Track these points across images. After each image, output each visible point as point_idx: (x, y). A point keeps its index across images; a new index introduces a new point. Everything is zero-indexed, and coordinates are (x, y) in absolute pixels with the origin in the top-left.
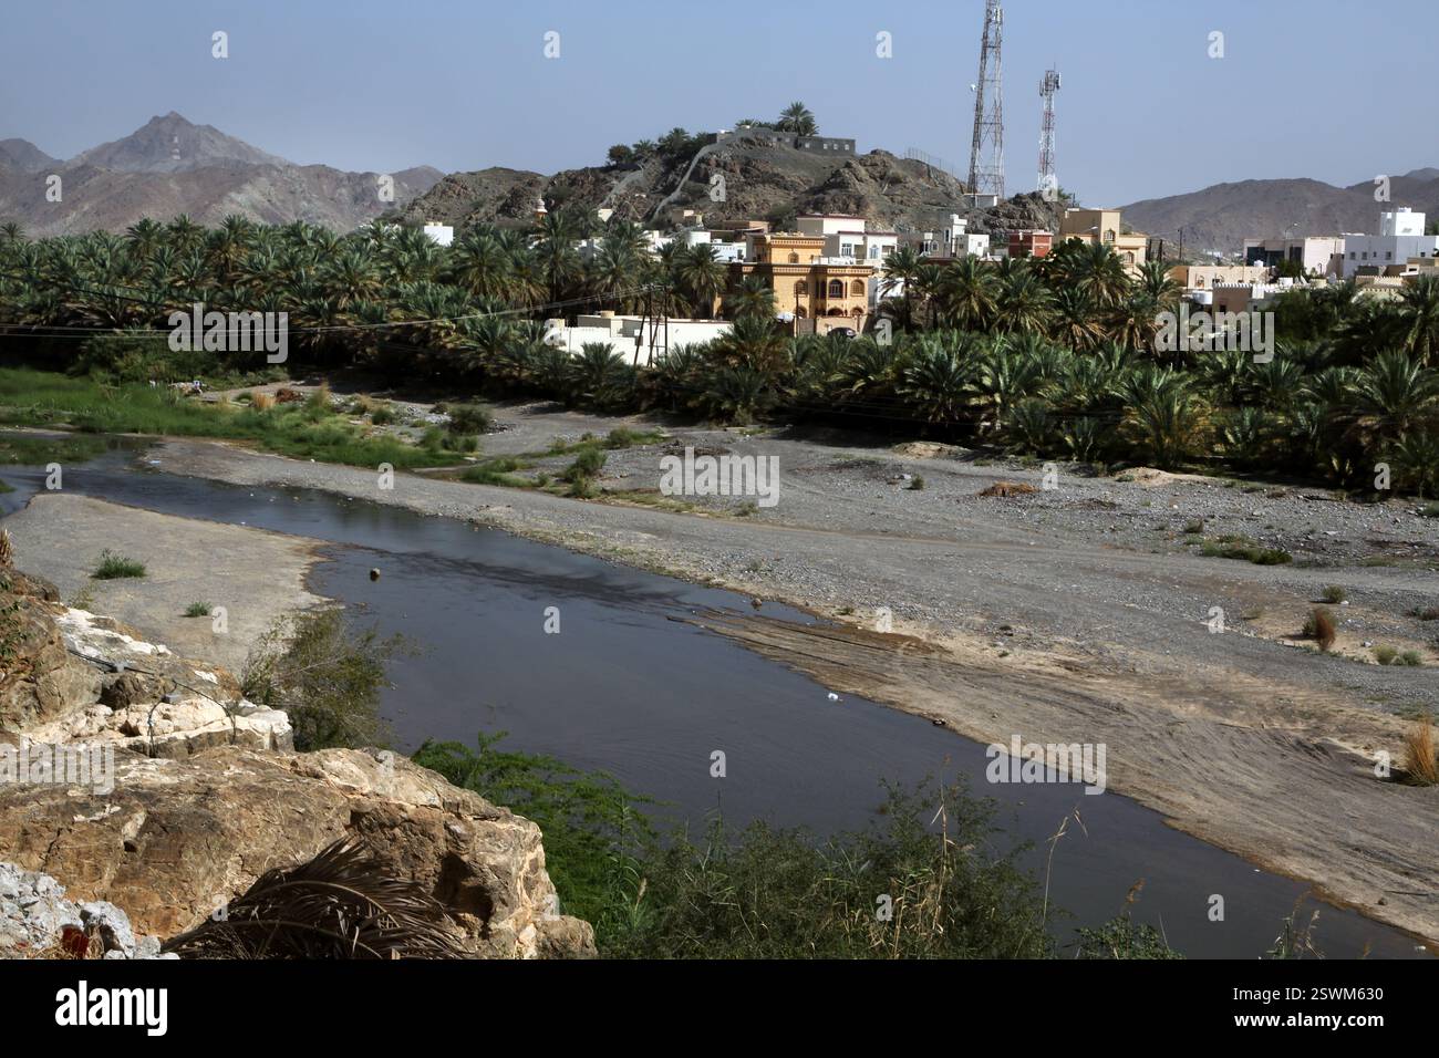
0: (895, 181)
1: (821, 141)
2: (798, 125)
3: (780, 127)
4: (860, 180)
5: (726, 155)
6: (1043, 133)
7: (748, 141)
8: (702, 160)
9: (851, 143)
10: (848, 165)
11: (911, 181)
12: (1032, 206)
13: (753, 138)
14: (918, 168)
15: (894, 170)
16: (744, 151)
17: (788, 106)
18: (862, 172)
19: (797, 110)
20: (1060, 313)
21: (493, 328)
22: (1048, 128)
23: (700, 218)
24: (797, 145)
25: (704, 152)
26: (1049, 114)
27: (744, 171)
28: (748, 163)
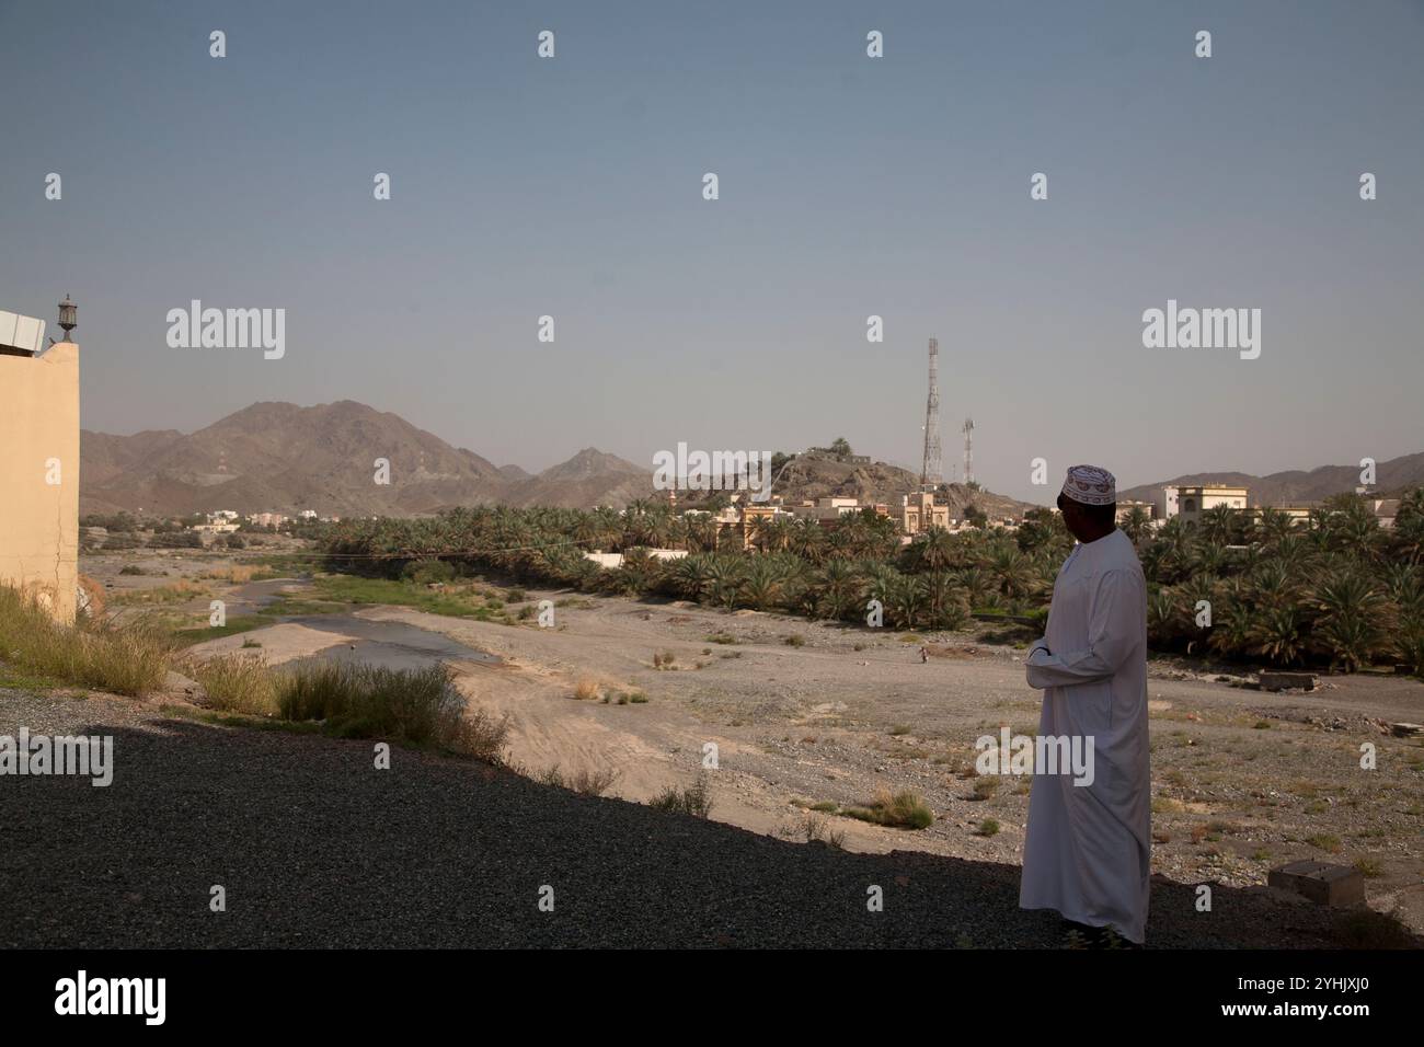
0: (882, 478)
1: (852, 457)
2: (841, 450)
3: (833, 450)
4: (863, 478)
5: (799, 466)
6: (966, 452)
7: (812, 459)
8: (787, 469)
9: (868, 458)
10: (857, 471)
11: (890, 479)
12: (950, 491)
13: (815, 456)
14: (896, 471)
15: (882, 472)
16: (809, 464)
17: (836, 439)
18: (865, 474)
19: (841, 440)
20: (829, 544)
21: (556, 555)
22: (969, 449)
23: (782, 500)
24: (839, 460)
25: (787, 465)
26: (969, 442)
27: (808, 474)
28: (810, 470)
